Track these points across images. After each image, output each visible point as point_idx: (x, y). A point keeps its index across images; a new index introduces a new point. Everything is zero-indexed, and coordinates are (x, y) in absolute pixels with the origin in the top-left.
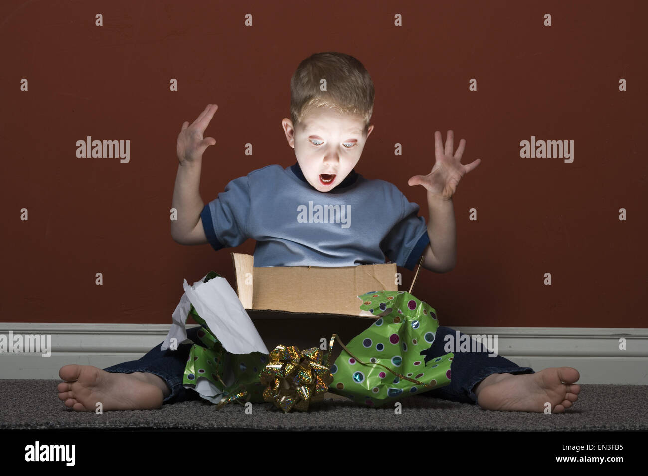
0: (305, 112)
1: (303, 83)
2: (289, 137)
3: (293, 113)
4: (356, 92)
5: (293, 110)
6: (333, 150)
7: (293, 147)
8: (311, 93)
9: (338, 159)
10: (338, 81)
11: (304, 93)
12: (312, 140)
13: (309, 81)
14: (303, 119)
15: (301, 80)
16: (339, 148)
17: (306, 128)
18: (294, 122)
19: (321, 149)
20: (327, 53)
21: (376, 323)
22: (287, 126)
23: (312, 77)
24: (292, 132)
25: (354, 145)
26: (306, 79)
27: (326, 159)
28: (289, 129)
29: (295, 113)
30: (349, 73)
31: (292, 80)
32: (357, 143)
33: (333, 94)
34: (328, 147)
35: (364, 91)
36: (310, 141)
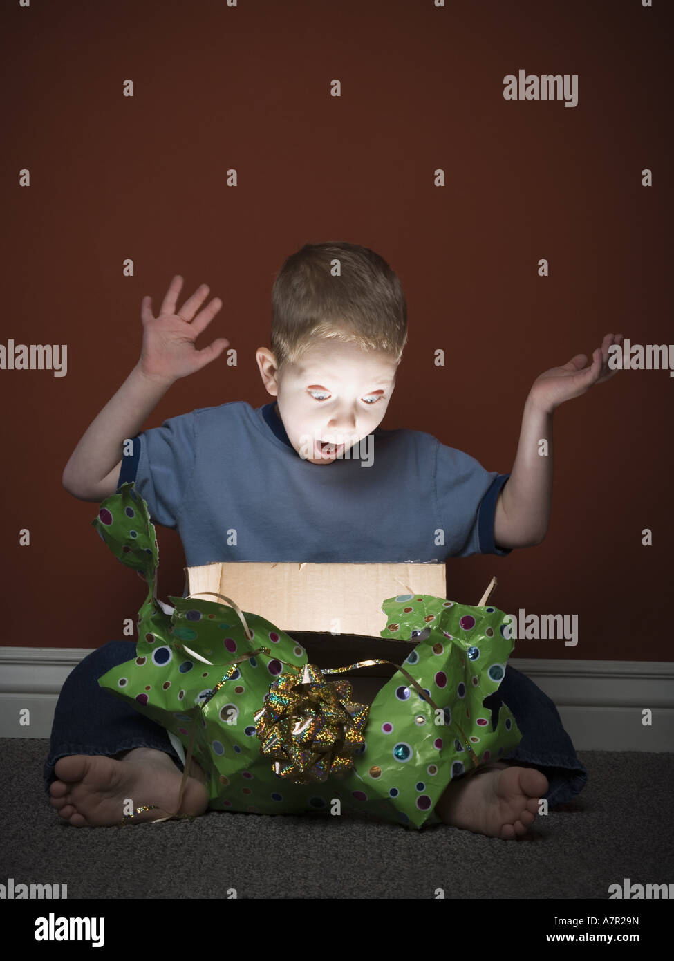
0: (303, 347)
1: (299, 297)
2: (267, 377)
3: (278, 343)
4: (385, 312)
5: (279, 338)
6: (347, 409)
7: (274, 393)
8: (315, 315)
9: (353, 422)
10: (357, 296)
11: (303, 313)
12: (313, 390)
13: (308, 293)
14: (301, 357)
15: (295, 291)
16: (355, 406)
17: (305, 374)
18: (280, 357)
19: (328, 406)
20: (331, 246)
21: (409, 661)
22: (263, 359)
23: (313, 288)
24: (272, 370)
25: (379, 398)
26: (303, 292)
27: (333, 423)
28: (266, 366)
29: (285, 345)
30: (372, 281)
31: (276, 287)
32: (384, 395)
33: (350, 318)
34: (337, 404)
35: (396, 312)
36: (310, 393)
